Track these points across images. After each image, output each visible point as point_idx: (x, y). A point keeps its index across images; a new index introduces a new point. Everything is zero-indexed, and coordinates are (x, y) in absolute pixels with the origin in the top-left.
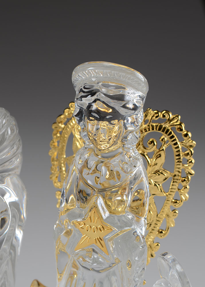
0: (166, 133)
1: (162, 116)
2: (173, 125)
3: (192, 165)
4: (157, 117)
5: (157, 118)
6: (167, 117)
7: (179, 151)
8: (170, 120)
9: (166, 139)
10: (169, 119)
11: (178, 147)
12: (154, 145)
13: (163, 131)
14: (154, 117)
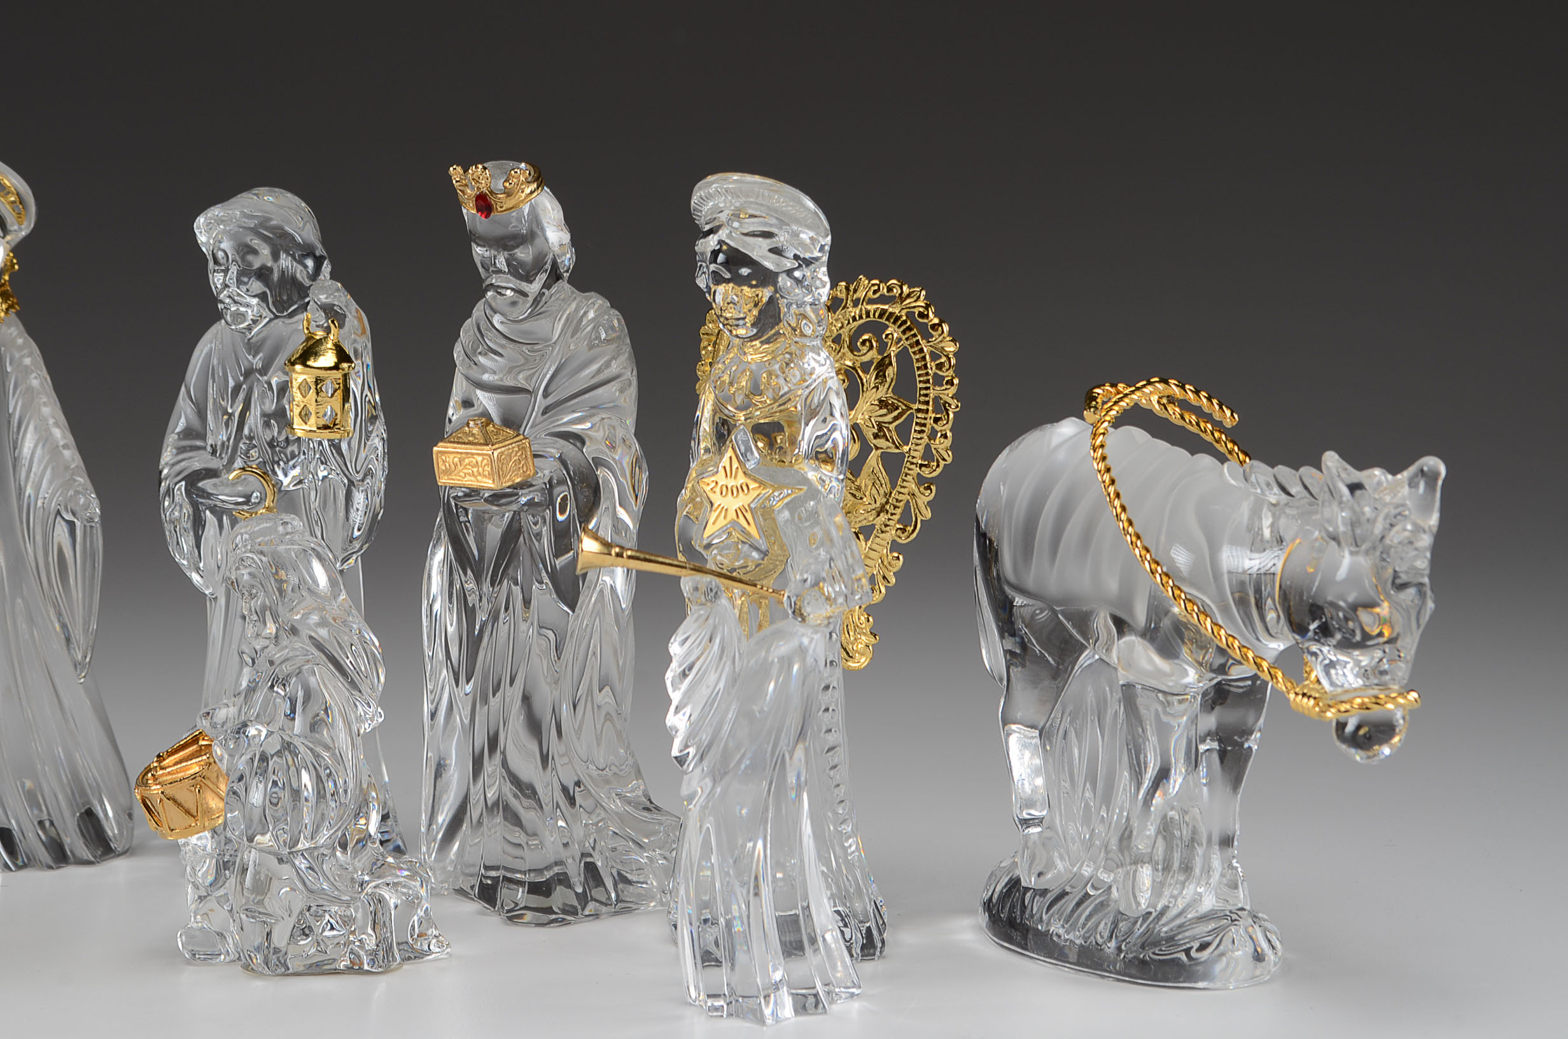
0: (894, 323)
1: (885, 290)
2: (910, 308)
3: (953, 390)
4: (875, 292)
5: (878, 295)
6: (896, 291)
7: (924, 358)
8: (902, 298)
9: (895, 335)
10: (901, 294)
11: (921, 351)
12: (871, 347)
13: (888, 319)
14: (871, 293)
